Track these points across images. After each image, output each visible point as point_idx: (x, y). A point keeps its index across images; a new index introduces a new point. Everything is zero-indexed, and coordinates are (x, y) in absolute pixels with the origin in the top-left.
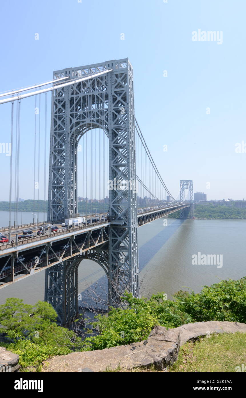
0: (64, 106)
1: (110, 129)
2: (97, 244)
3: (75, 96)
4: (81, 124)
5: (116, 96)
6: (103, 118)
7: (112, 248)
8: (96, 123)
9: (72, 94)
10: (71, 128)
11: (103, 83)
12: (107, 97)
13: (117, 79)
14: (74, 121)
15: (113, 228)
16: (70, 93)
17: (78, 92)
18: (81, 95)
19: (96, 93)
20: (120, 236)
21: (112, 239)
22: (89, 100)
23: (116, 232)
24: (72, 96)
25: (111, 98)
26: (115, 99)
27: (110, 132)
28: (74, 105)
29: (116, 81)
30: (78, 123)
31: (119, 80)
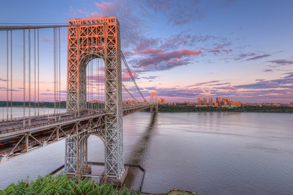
0: (76, 42)
1: (105, 58)
2: (96, 126)
3: (83, 37)
4: (87, 54)
5: (109, 39)
6: (101, 52)
7: (107, 128)
8: (96, 54)
9: (81, 35)
10: (81, 57)
11: (101, 30)
12: (103, 39)
13: (109, 29)
14: (83, 52)
15: (108, 117)
17: (85, 34)
18: (87, 36)
19: (96, 36)
20: (112, 121)
21: (107, 123)
22: (92, 40)
23: (110, 119)
24: (81, 37)
25: (106, 40)
26: (108, 41)
27: (106, 60)
28: (83, 43)
29: (109, 30)
30: (85, 54)
31: (111, 30)
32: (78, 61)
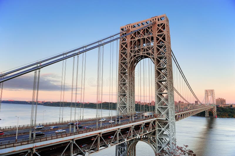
0: (126, 46)
1: (155, 58)
2: (148, 132)
3: (132, 40)
4: (137, 56)
5: (159, 37)
6: (150, 51)
7: (158, 135)
8: (146, 55)
9: (131, 39)
10: (131, 58)
11: (150, 30)
12: (152, 39)
13: (158, 27)
14: (133, 54)
15: (159, 122)
16: (130, 38)
17: (135, 37)
18: (136, 39)
19: (146, 37)
20: (163, 127)
21: (158, 129)
22: (142, 41)
23: (161, 125)
24: (131, 40)
25: (155, 39)
26: (158, 39)
27: (155, 60)
28: (132, 45)
29: (158, 29)
30: (135, 56)
31: (160, 28)
32: (128, 63)
